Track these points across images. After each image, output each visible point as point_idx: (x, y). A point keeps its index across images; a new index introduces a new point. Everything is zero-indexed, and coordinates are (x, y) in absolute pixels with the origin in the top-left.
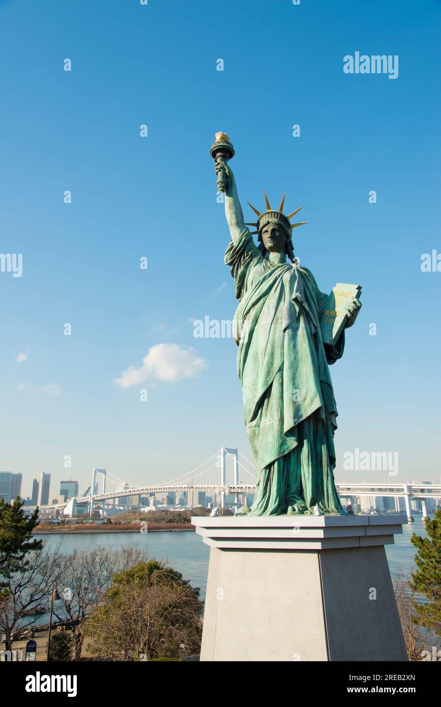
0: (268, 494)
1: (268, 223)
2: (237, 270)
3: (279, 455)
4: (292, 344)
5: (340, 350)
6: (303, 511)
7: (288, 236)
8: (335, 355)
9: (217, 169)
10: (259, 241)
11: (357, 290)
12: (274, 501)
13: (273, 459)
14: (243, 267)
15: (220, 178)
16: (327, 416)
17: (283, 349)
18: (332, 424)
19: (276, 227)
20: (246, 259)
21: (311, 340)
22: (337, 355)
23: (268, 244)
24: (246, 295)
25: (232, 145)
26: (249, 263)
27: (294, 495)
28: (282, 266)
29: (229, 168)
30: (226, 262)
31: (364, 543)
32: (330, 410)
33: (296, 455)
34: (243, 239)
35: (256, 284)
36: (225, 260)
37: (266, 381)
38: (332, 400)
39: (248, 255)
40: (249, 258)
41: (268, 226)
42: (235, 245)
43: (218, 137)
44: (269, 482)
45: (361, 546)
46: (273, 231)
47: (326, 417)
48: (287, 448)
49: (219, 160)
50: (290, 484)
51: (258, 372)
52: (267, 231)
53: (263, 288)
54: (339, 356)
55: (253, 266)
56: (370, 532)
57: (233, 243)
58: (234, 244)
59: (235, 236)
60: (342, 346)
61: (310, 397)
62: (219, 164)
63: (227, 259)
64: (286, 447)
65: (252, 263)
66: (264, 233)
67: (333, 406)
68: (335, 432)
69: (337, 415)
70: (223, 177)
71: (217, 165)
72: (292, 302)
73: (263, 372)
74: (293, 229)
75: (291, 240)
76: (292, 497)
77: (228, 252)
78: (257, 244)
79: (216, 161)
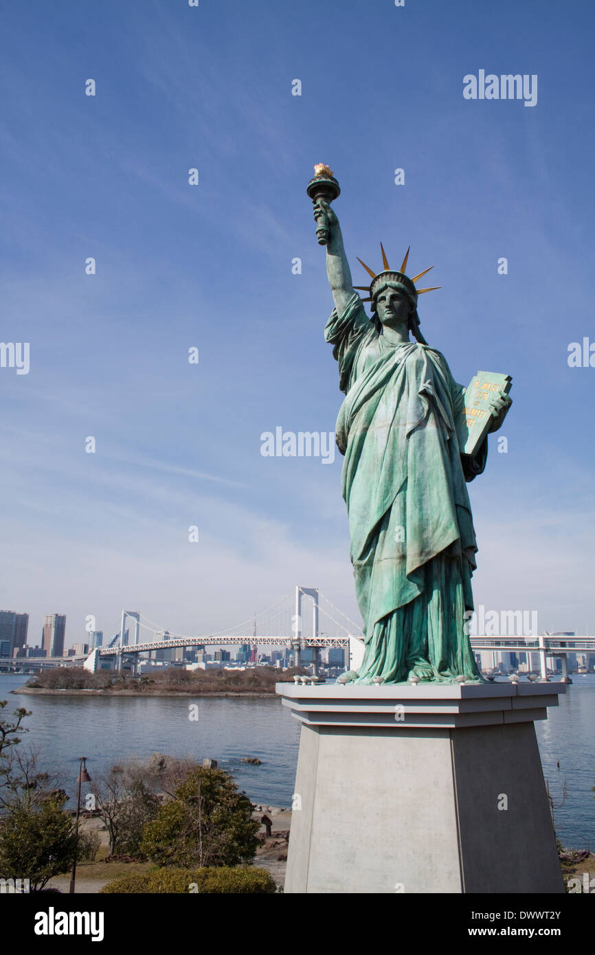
0: (382, 656)
1: (386, 287)
2: (343, 350)
3: (398, 605)
4: (419, 454)
5: (482, 462)
6: (429, 679)
7: (413, 306)
8: (474, 469)
9: (316, 213)
10: (372, 310)
11: (507, 382)
12: (390, 665)
13: (390, 610)
14: (351, 346)
15: (320, 225)
16: (464, 552)
17: (407, 460)
18: (470, 563)
19: (396, 293)
20: (355, 335)
21: (444, 448)
22: (477, 469)
23: (385, 315)
24: (355, 387)
25: (336, 182)
26: (359, 341)
27: (417, 657)
28: (404, 346)
29: (332, 212)
30: (327, 339)
31: (510, 719)
32: (469, 544)
33: (421, 604)
34: (352, 309)
35: (370, 370)
36: (326, 336)
37: (383, 505)
38: (471, 531)
39: (358, 330)
40: (359, 334)
41: (384, 292)
42: (340, 316)
43: (318, 169)
44: (384, 639)
45: (506, 722)
46: (393, 298)
47: (463, 554)
48: (410, 596)
49: (318, 202)
50: (412, 643)
51: (371, 492)
52: (384, 298)
53: (378, 376)
54: (480, 470)
55: (365, 346)
56: (518, 705)
57: (336, 313)
58: (338, 315)
59: (340, 305)
60: (484, 457)
61: (442, 526)
62: (318, 207)
63: (328, 335)
64: (408, 594)
65: (363, 341)
66: (379, 302)
67: (472, 539)
68: (474, 572)
69: (476, 551)
70: (326, 224)
71: (315, 208)
72: (420, 396)
73: (378, 492)
74: (419, 295)
75: (416, 311)
76: (414, 659)
77: (329, 325)
78: (370, 315)
79: (315, 203)
